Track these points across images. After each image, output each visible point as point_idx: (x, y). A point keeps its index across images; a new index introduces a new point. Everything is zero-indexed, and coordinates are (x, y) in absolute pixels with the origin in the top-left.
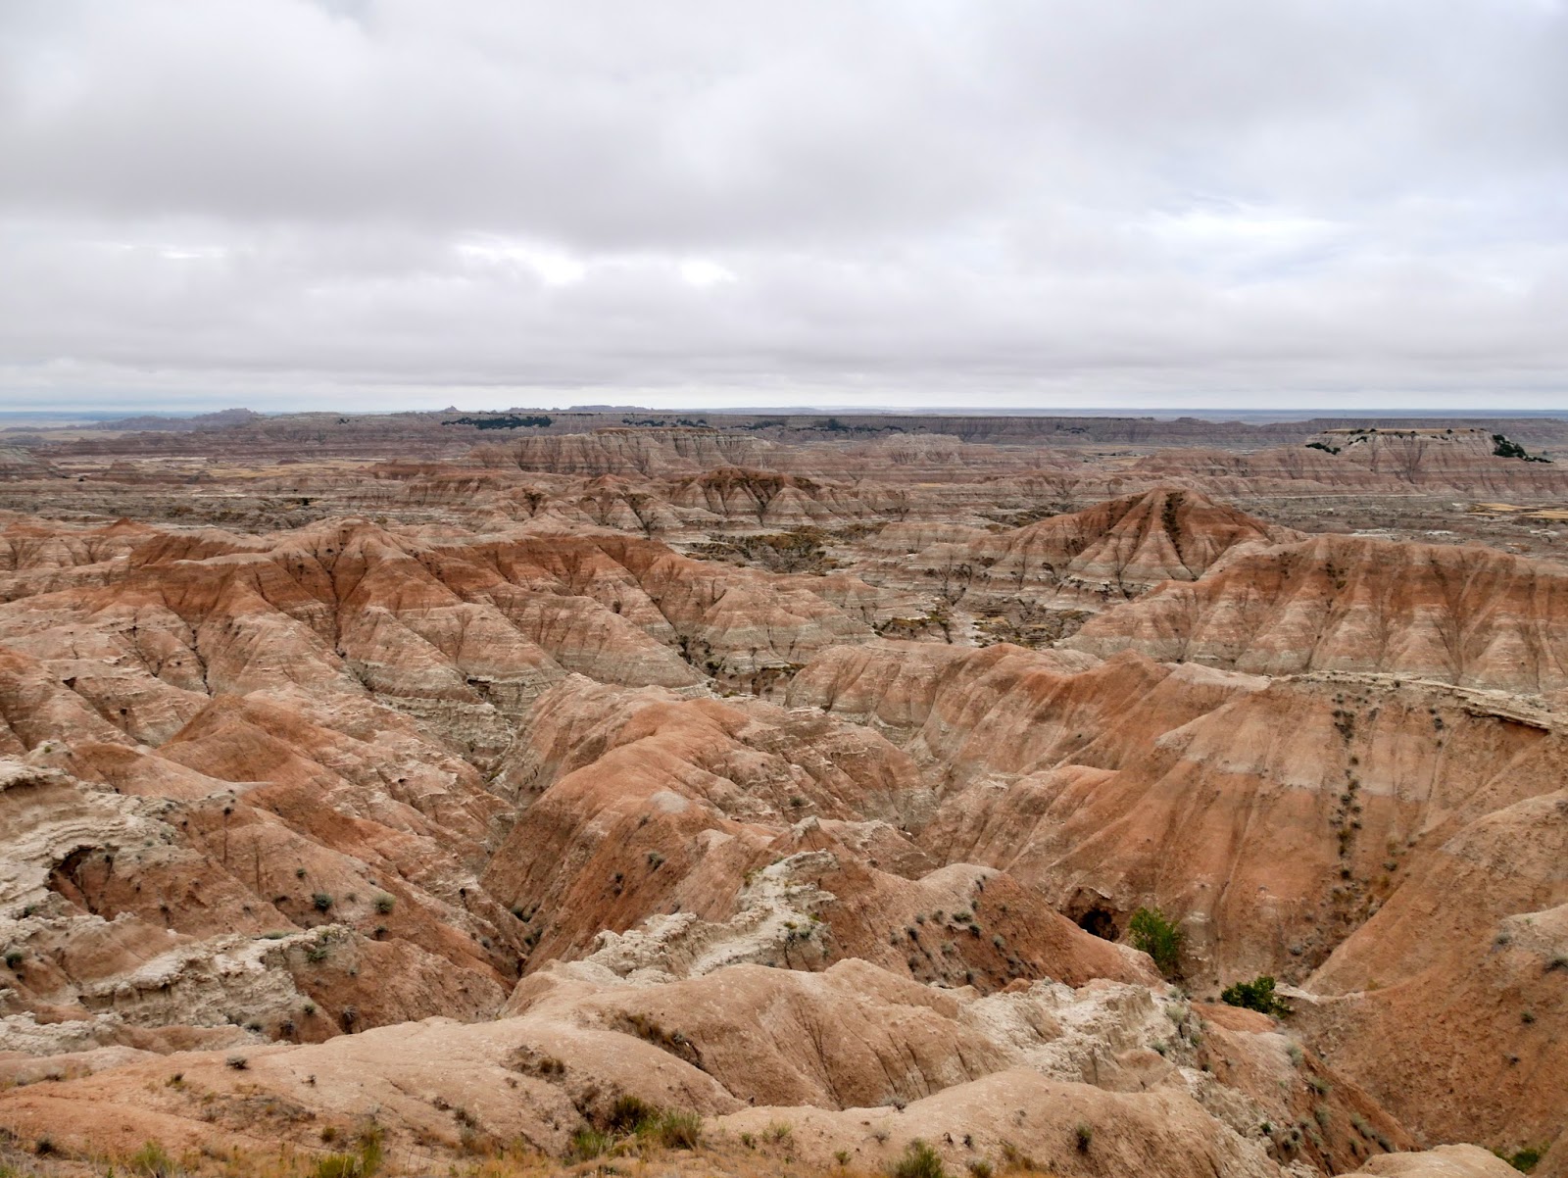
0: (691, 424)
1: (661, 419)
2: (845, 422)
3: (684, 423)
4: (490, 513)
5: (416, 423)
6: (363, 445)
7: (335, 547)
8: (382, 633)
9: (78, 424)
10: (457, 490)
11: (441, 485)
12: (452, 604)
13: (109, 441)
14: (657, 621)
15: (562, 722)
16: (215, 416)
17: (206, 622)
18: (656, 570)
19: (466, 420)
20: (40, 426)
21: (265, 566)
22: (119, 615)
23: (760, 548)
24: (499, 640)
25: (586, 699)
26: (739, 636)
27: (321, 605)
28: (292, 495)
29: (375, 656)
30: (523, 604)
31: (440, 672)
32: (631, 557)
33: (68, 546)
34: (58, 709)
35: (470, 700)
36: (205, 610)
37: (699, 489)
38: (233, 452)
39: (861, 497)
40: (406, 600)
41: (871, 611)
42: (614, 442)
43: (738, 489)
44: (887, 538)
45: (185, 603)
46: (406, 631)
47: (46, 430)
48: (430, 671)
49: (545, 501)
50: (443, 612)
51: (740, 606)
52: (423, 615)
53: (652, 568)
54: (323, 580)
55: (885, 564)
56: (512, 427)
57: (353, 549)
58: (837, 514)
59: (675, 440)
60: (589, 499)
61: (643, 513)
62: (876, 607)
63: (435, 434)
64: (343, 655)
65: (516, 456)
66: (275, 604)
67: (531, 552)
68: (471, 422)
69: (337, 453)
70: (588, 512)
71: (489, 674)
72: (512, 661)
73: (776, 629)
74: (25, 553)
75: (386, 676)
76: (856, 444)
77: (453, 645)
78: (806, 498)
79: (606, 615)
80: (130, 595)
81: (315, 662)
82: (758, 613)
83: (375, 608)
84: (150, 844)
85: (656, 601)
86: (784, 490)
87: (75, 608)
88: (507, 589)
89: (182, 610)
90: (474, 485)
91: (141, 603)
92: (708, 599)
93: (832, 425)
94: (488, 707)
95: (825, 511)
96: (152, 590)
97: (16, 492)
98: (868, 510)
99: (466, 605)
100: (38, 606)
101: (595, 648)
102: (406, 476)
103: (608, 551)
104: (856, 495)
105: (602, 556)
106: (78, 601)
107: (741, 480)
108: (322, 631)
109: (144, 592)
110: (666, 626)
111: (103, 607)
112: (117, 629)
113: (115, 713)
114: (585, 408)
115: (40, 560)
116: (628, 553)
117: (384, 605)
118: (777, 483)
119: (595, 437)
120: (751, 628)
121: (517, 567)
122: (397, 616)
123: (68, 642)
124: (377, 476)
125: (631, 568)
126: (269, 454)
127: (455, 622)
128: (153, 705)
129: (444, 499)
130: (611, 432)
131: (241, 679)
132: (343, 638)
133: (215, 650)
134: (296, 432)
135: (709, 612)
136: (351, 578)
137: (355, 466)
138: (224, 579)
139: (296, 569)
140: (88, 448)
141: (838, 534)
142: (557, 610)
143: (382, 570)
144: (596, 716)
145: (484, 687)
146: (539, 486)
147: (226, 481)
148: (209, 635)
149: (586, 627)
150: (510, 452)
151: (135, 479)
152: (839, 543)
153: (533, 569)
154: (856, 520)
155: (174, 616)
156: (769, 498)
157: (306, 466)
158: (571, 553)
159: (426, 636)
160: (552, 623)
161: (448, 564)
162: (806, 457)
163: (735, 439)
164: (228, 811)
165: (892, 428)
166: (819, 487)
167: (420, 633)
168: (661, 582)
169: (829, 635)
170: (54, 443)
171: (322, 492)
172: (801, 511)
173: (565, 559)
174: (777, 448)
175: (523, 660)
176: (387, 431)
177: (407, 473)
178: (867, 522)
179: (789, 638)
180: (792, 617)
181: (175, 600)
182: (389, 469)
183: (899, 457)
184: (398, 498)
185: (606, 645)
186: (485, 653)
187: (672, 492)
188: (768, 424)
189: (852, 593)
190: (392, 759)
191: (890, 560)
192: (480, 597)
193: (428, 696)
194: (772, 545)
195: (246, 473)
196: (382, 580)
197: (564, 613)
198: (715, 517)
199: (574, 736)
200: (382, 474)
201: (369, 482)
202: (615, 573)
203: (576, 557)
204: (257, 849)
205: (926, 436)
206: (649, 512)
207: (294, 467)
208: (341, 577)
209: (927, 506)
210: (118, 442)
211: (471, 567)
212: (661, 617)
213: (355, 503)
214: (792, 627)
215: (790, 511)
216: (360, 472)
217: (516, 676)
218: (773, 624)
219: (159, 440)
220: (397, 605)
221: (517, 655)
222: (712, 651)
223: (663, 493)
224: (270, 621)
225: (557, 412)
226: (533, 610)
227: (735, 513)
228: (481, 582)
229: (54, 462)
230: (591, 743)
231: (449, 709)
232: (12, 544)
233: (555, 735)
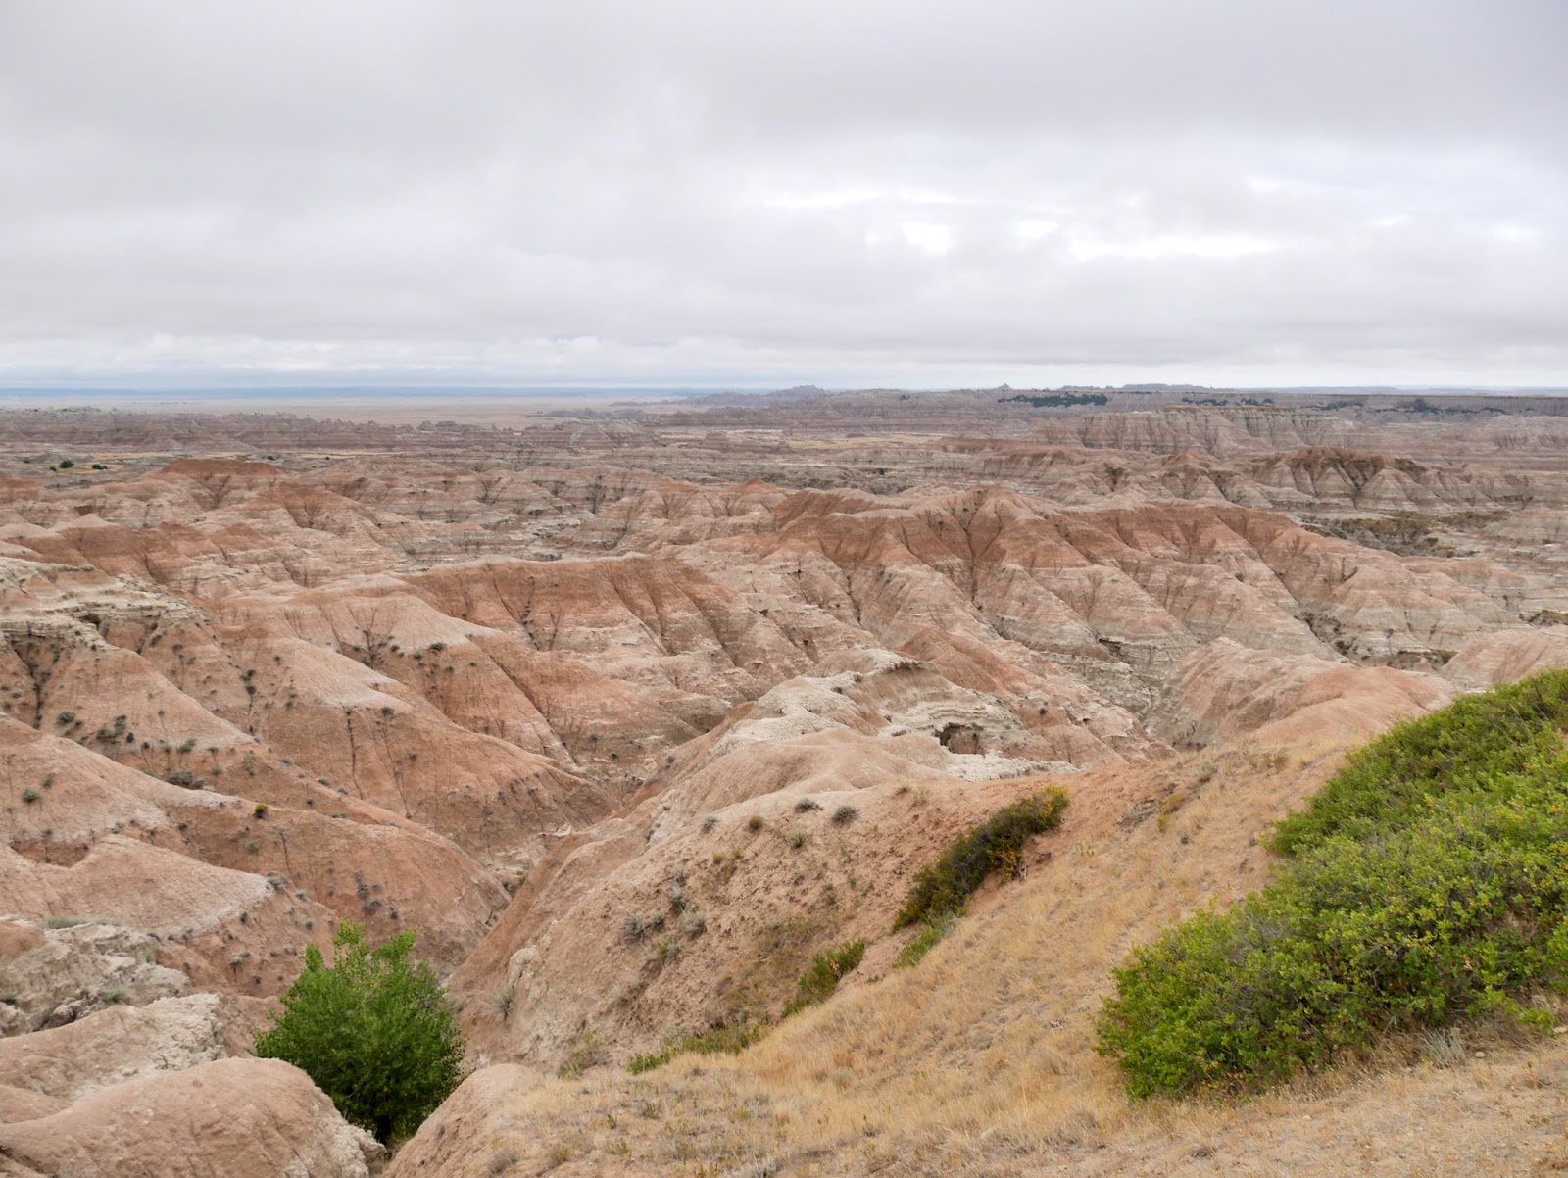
0: (1256, 403)
1: (1223, 399)
2: (1435, 403)
3: (1249, 402)
4: (1072, 486)
5: (973, 400)
6: (923, 421)
7: (971, 507)
8: (1017, 589)
9: (670, 399)
10: (1030, 463)
11: (1015, 458)
12: (1084, 566)
13: (698, 415)
14: (1282, 596)
15: (1220, 682)
16: (787, 393)
17: (859, 570)
18: (1279, 543)
19: (1021, 397)
20: (641, 400)
21: (910, 521)
22: (787, 560)
23: (1359, 533)
24: (1130, 603)
25: (1246, 661)
26: (1372, 616)
27: (959, 560)
28: (868, 466)
29: (1011, 610)
30: (1149, 571)
31: (1074, 630)
32: (1253, 529)
33: (709, 501)
34: (761, 634)
35: (1106, 658)
36: (858, 559)
37: (1287, 469)
38: (806, 426)
39: (1473, 482)
40: (1040, 559)
41: (1516, 601)
42: (1182, 420)
43: (1331, 470)
44: (1516, 526)
45: (840, 552)
46: (1041, 589)
47: (645, 404)
48: (1065, 628)
49: (1127, 475)
50: (1077, 575)
51: (1375, 585)
52: (1056, 574)
53: (1275, 542)
54: (961, 537)
55: (1518, 554)
56: (1067, 405)
57: (989, 507)
58: (1444, 500)
59: (1247, 419)
60: (1171, 475)
61: (1229, 491)
62: (1522, 597)
63: (992, 410)
64: (980, 608)
65: (1080, 433)
66: (918, 556)
67: (1151, 521)
68: (1026, 399)
69: (900, 427)
70: (1171, 488)
71: (1120, 635)
72: (1144, 623)
73: (1415, 612)
74: (675, 506)
75: (1022, 630)
76: (1448, 427)
77: (1086, 604)
78: (1409, 481)
79: (1232, 587)
80: (794, 542)
81: (959, 612)
82: (1394, 594)
83: (1011, 565)
84: (1008, 728)
85: (1280, 576)
86: (1383, 472)
87: (745, 552)
88: (1132, 554)
89: (838, 558)
90: (1048, 459)
91: (803, 550)
92: (1337, 576)
93: (1420, 406)
94: (1122, 666)
95: (1431, 496)
96: (812, 539)
97: (636, 457)
98: (1482, 496)
99: (1096, 567)
100: (714, 549)
101: (1223, 618)
102: (973, 450)
103: (1228, 523)
104: (1468, 479)
105: (1223, 527)
106: (748, 545)
107: (1333, 460)
108: (960, 585)
109: (805, 540)
110: (1291, 601)
111: (771, 552)
112: (785, 571)
113: (800, 643)
114: (1140, 386)
115: (688, 512)
116: (1249, 526)
117: (1019, 563)
118: (1376, 464)
119: (1162, 415)
120: (1387, 608)
121: (1138, 535)
122: (1030, 573)
123: (748, 580)
124: (945, 449)
125: (1253, 540)
126: (837, 428)
127: (1087, 583)
128: (829, 639)
129: (1018, 472)
130: (1179, 410)
131: (894, 622)
132: (979, 591)
133: (867, 595)
134: (862, 407)
135: (1339, 589)
136: (986, 537)
137: (923, 440)
138: (874, 532)
139: (936, 525)
140: (682, 420)
141: (1445, 521)
142: (1183, 577)
143: (1017, 529)
144: (1257, 678)
145: (1116, 648)
146: (1117, 462)
147: (803, 452)
148: (862, 581)
149: (1215, 596)
150: (1074, 428)
151: (726, 448)
152: (1453, 531)
153: (1154, 537)
154: (1467, 507)
155: (831, 563)
156: (1366, 480)
157: (873, 440)
158: (1190, 523)
159: (1059, 595)
160: (1179, 590)
161: (1075, 527)
162: (1393, 439)
163: (1313, 418)
164: (1042, 712)
165: (1491, 410)
166: (1423, 470)
167: (1053, 590)
168: (1284, 554)
169: (1477, 622)
170: (654, 416)
171: (895, 463)
172: (1402, 495)
173: (1184, 528)
174: (1361, 430)
175: (1154, 624)
176: (945, 407)
177: (974, 448)
178: (1480, 509)
179: (1431, 622)
180: (1432, 600)
181: (831, 548)
182: (956, 443)
183: (1503, 442)
184: (973, 470)
185: (1236, 615)
186: (1116, 614)
187: (1255, 471)
188: (1344, 404)
189: (1493, 580)
190: (1075, 699)
191: (1525, 549)
192: (1107, 560)
193: (1063, 651)
194: (1371, 529)
195: (820, 445)
196: (1017, 539)
197: (1191, 581)
198: (1307, 498)
199: (1233, 697)
200: (950, 447)
201: (939, 456)
202: (1237, 545)
203: (1195, 527)
204: (1068, 747)
205: (1541, 418)
206: (1235, 490)
207: (861, 440)
208: (976, 535)
209: (1556, 494)
210: (706, 415)
211: (1098, 532)
212: (1286, 592)
213: (932, 474)
214: (1433, 611)
215: (1389, 494)
216: (929, 445)
217: (1148, 638)
218: (1412, 606)
219: (739, 414)
220: (1031, 564)
221: (1148, 618)
222: (1342, 630)
223: (1246, 472)
224: (918, 571)
225: (1114, 391)
226: (1159, 576)
227: (1326, 495)
228: (1107, 547)
229: (657, 431)
230: (1258, 704)
231: (1084, 665)
232: (665, 497)
233: (1213, 694)
